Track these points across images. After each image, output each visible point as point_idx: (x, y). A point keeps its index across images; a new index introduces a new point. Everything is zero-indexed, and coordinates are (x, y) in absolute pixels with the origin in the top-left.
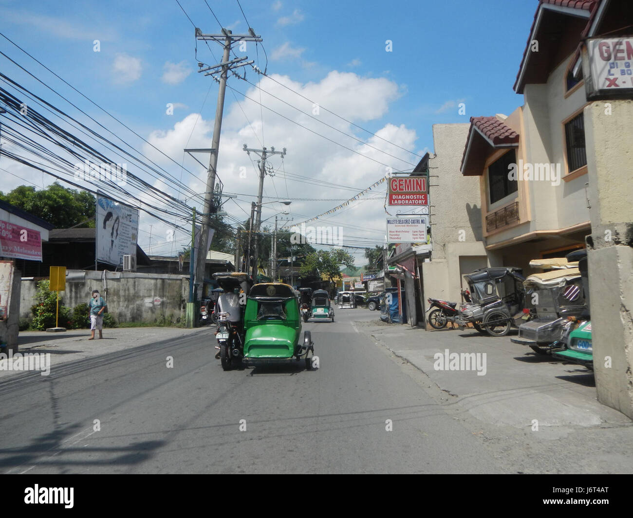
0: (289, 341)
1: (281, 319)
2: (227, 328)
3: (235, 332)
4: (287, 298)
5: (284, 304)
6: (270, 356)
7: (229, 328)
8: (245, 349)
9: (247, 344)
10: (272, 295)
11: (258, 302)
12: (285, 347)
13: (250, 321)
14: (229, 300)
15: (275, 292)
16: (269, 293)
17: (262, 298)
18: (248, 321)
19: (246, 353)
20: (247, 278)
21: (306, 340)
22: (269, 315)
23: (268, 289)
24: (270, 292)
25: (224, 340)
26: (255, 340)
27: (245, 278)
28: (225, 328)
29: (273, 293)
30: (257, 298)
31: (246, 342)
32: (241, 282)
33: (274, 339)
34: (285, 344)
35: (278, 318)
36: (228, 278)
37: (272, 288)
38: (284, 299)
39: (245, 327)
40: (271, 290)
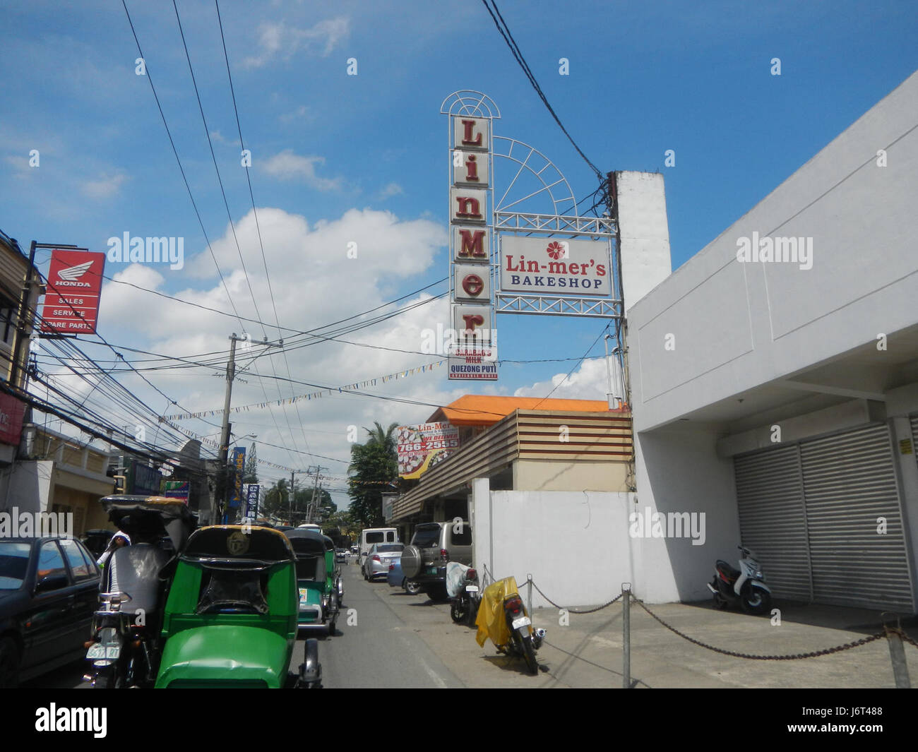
0: (270, 670)
1: (256, 612)
2: (118, 631)
3: (138, 642)
4: (273, 563)
5: (264, 577)
7: (123, 631)
9: (165, 675)
10: (238, 554)
11: (204, 569)
13: (179, 615)
14: (135, 561)
15: (246, 548)
16: (233, 550)
17: (214, 560)
18: (173, 615)
20: (182, 512)
21: (309, 663)
22: (228, 601)
23: (231, 538)
24: (235, 548)
25: (109, 663)
26: (188, 667)
27: (178, 511)
28: (114, 631)
29: (240, 550)
30: (201, 559)
31: (162, 672)
32: (168, 521)
33: (234, 664)
34: (259, 677)
35: (249, 609)
36: (137, 509)
37: (241, 537)
38: (266, 565)
39: (164, 631)
40: (239, 542)
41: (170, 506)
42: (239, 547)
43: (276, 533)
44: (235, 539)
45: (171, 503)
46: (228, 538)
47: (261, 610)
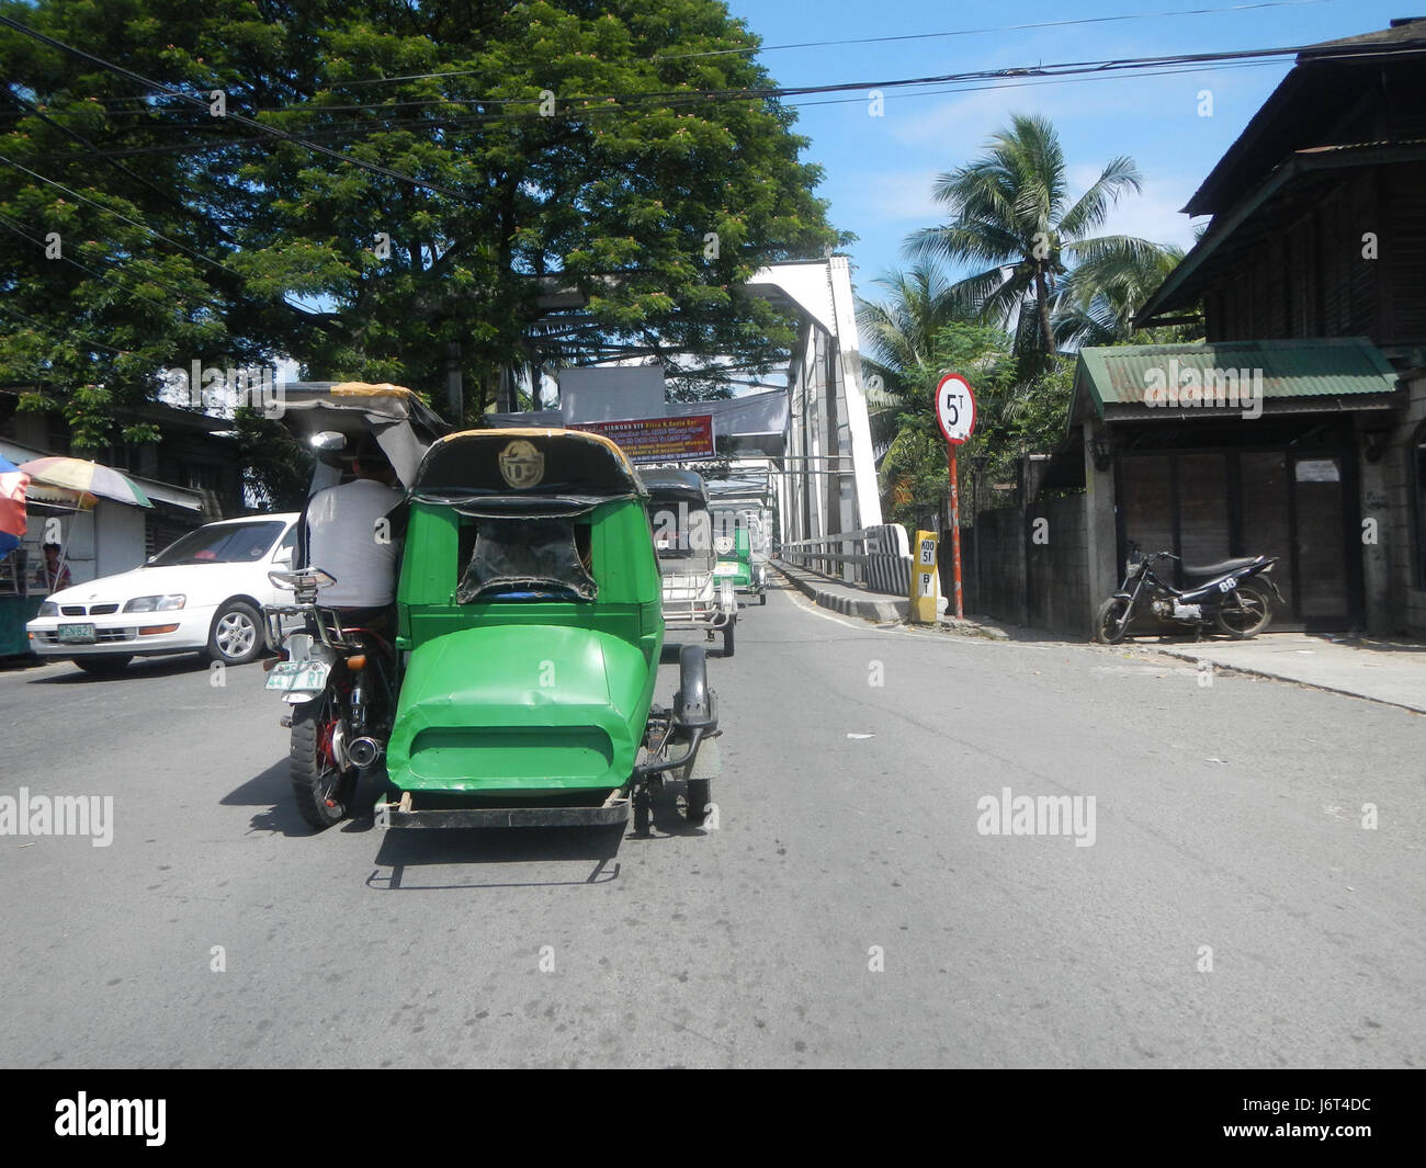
0: (611, 710)
1: (571, 597)
4: (596, 501)
5: (582, 530)
6: (514, 783)
8: (397, 751)
9: (408, 720)
10: (525, 486)
11: (457, 516)
12: (593, 738)
13: (426, 608)
15: (540, 474)
16: (513, 480)
18: (413, 609)
19: (399, 765)
20: (409, 410)
22: (514, 579)
23: (506, 454)
24: (518, 474)
25: (307, 698)
26: (449, 707)
27: (400, 407)
28: (308, 644)
29: (528, 478)
31: (402, 714)
32: (383, 428)
34: (592, 723)
35: (557, 593)
36: (319, 407)
37: (525, 451)
38: (586, 506)
39: (398, 639)
40: (523, 461)
41: (383, 400)
42: (524, 473)
43: (596, 441)
44: (515, 455)
45: (379, 395)
46: (501, 455)
47: (584, 595)
